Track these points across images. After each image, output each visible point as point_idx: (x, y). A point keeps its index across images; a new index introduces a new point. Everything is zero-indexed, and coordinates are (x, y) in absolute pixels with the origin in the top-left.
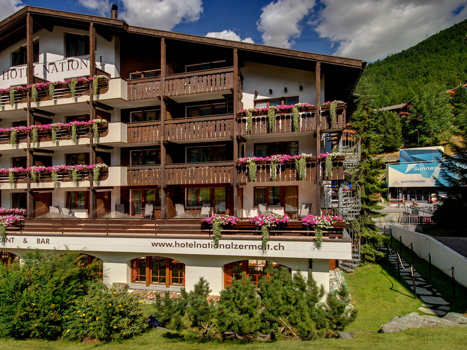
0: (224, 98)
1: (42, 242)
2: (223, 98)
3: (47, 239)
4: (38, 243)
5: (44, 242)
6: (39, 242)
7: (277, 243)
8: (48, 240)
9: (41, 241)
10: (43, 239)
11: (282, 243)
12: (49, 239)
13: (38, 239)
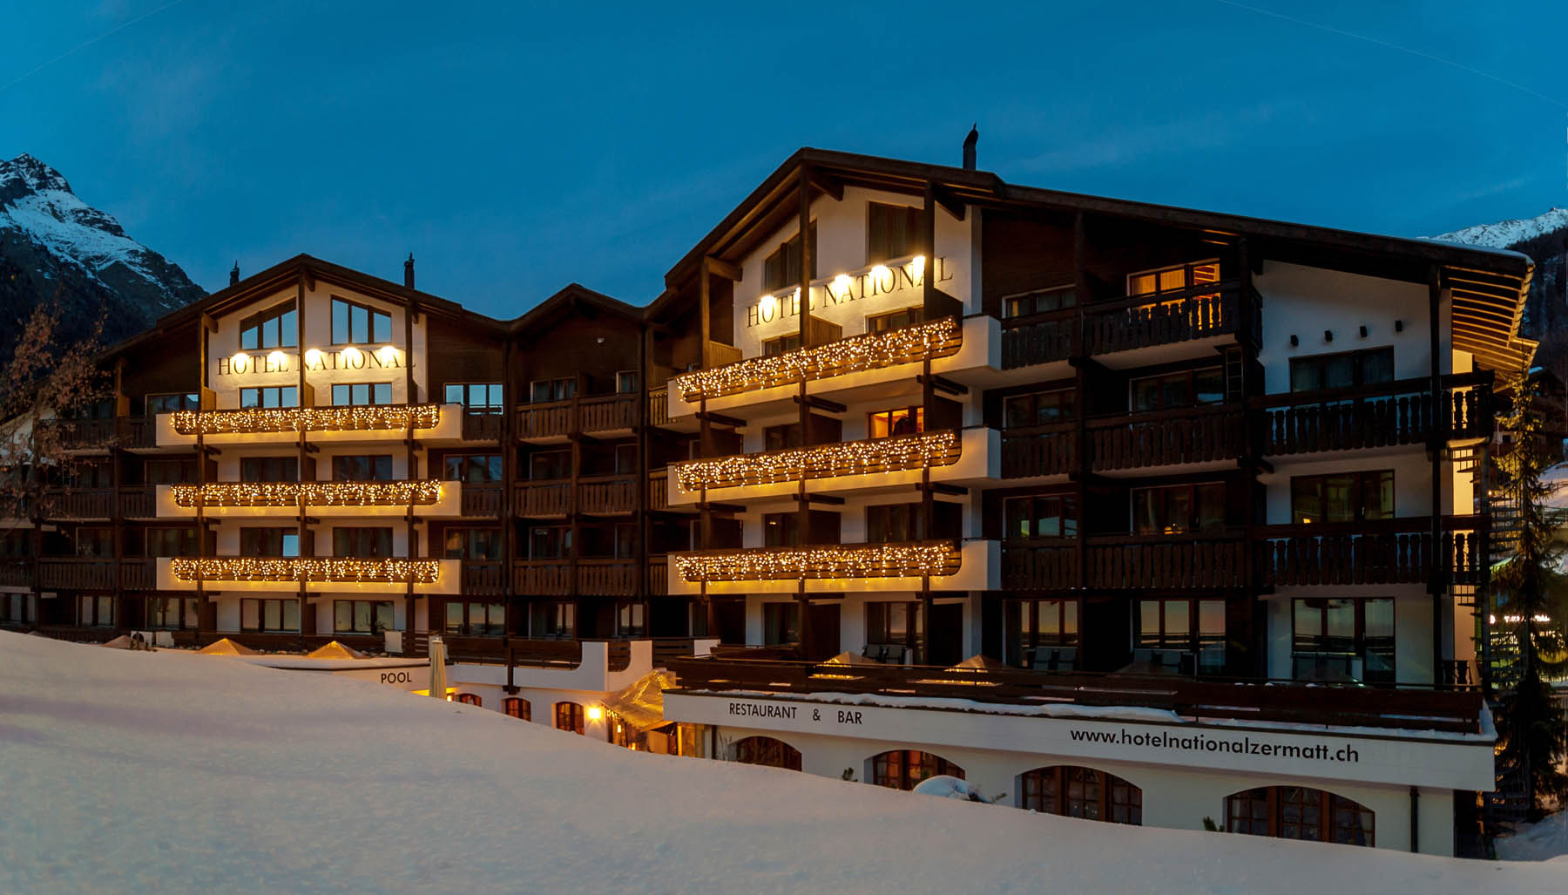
0: (1220, 354)
1: (847, 719)
2: (1217, 353)
3: (857, 713)
4: (839, 721)
5: (852, 720)
6: (841, 719)
7: (1342, 743)
8: (858, 716)
9: (845, 717)
10: (849, 713)
11: (1356, 744)
12: (860, 714)
13: (840, 712)
